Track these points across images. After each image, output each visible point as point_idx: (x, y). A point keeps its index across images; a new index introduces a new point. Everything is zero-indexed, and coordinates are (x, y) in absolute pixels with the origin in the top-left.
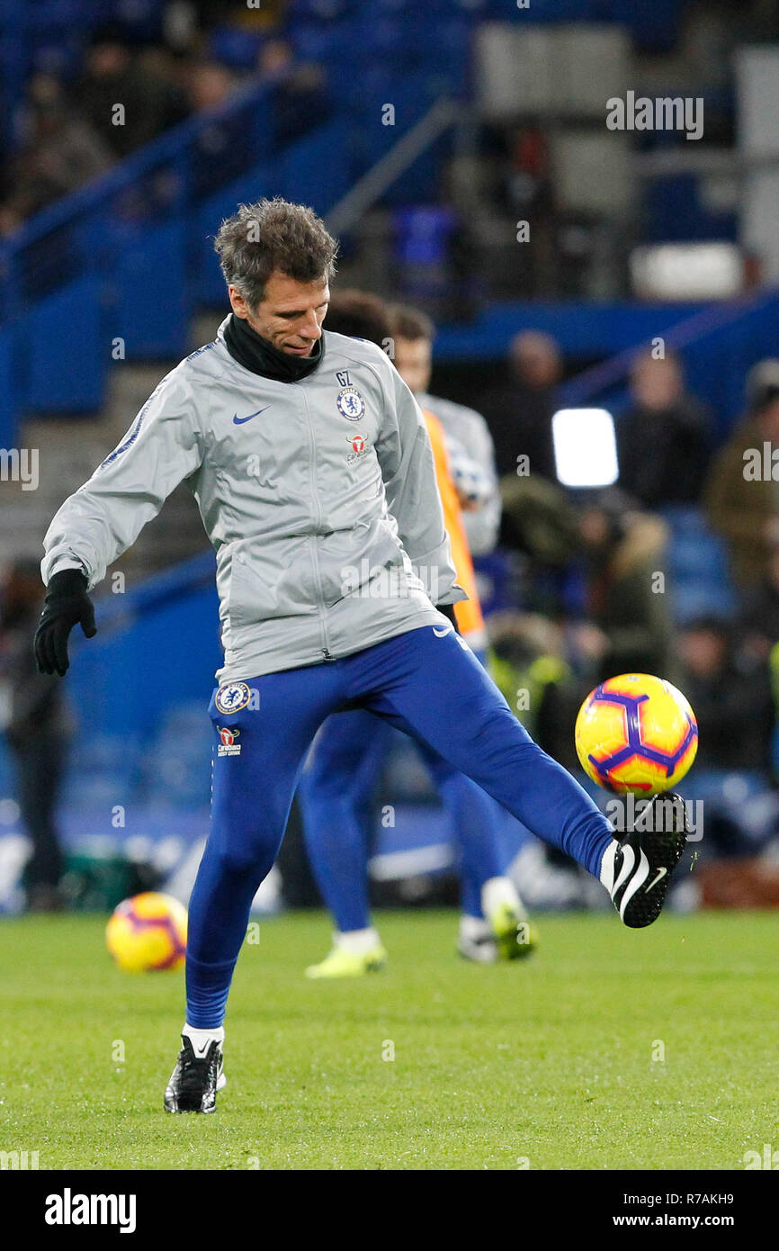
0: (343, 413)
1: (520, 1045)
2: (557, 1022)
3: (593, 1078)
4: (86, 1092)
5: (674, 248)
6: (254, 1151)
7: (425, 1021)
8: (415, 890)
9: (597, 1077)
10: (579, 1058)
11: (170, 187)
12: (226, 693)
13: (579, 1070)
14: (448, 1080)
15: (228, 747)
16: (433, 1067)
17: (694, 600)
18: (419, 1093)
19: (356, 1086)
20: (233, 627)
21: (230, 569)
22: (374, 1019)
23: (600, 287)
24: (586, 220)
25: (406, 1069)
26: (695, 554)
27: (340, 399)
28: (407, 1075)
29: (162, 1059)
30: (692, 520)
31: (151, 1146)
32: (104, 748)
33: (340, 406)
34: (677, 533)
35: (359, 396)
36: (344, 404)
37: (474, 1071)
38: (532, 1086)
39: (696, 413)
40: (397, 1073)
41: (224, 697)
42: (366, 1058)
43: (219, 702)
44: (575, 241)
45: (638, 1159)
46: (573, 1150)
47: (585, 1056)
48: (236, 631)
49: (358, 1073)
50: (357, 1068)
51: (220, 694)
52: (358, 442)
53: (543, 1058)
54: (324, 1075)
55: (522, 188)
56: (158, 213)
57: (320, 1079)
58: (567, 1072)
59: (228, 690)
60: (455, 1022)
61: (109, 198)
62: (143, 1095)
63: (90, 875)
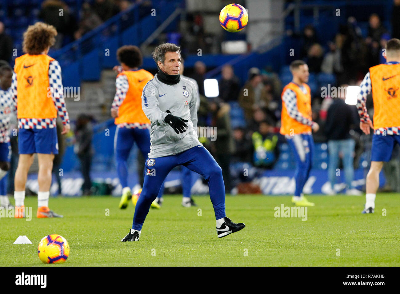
0: (184, 95)
1: (197, 225)
2: (205, 220)
3: (213, 233)
4: (97, 237)
5: (231, 42)
6: (135, 250)
7: (175, 220)
8: (172, 190)
9: (214, 233)
10: (210, 229)
11: (115, 28)
12: (149, 161)
13: (210, 231)
14: (180, 234)
15: (149, 173)
16: (177, 231)
17: (236, 123)
18: (173, 237)
19: (159, 235)
20: (153, 145)
21: (153, 132)
22: (163, 220)
23: (214, 51)
24: (211, 35)
25: (170, 231)
26: (236, 112)
27: (183, 92)
28: (171, 233)
29: (114, 229)
30: (236, 104)
31: (112, 249)
32: (101, 158)
33: (183, 94)
34: (232, 107)
35: (188, 92)
36: (184, 93)
37: (186, 232)
38: (199, 235)
39: (237, 80)
40: (168, 232)
41: (149, 162)
42: (161, 229)
43: (148, 163)
44: (208, 40)
45: (224, 252)
46: (209, 250)
47: (212, 228)
48: (153, 146)
49: (159, 232)
50: (159, 231)
51: (148, 161)
52: (187, 103)
53: (202, 228)
54: (151, 233)
55: (196, 28)
56: (112, 34)
57: (150, 234)
58: (207, 232)
59: (150, 160)
60: (181, 220)
61: (101, 31)
62: (109, 238)
63: (97, 187)
